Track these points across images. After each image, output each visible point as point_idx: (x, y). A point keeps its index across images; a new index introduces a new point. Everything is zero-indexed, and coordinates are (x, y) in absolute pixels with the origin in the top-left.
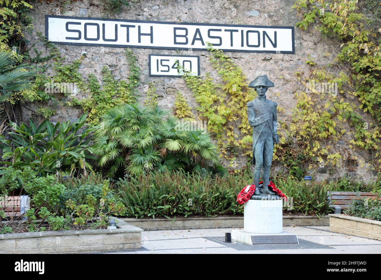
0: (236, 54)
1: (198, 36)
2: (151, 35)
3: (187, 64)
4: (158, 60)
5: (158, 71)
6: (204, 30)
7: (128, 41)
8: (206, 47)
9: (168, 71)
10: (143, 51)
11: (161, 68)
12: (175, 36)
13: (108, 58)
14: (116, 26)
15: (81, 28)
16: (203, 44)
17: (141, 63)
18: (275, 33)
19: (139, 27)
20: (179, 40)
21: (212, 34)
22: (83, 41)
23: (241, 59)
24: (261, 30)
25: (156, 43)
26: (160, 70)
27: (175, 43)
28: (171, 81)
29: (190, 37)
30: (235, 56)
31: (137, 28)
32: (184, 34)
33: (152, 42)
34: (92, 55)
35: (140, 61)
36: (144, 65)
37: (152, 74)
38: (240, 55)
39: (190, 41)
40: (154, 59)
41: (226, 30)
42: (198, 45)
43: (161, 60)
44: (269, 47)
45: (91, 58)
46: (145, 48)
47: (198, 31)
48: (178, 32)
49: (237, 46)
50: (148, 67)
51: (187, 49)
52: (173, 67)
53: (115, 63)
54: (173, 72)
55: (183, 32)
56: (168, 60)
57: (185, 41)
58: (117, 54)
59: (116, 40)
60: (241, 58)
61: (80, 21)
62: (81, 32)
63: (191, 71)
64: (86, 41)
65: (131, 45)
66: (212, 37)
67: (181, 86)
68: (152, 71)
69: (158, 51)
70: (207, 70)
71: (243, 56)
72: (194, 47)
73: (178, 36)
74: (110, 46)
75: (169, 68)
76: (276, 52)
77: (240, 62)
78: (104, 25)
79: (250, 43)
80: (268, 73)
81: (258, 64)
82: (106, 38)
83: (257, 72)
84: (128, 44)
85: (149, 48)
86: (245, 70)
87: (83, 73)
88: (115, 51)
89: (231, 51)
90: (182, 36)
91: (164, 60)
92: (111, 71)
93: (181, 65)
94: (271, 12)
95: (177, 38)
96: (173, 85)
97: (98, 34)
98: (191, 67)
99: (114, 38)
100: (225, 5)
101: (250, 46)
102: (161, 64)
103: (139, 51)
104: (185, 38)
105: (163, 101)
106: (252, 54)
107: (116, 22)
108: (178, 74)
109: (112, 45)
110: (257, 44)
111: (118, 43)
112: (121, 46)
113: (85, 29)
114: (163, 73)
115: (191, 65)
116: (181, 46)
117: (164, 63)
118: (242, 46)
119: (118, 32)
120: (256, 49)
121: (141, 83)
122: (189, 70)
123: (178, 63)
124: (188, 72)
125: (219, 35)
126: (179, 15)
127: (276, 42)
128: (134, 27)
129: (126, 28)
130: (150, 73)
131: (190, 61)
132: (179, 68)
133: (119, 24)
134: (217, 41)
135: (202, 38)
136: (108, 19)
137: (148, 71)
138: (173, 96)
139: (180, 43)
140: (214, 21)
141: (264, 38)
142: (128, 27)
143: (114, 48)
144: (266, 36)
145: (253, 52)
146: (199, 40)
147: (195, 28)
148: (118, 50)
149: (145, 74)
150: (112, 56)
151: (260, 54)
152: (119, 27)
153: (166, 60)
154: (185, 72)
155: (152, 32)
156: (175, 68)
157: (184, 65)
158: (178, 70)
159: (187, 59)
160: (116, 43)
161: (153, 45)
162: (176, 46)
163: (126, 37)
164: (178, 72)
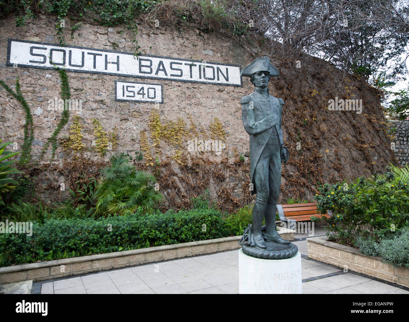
0: (195, 84)
1: (161, 68)
2: (118, 63)
3: (152, 91)
4: (123, 86)
5: (124, 96)
6: (167, 62)
7: (95, 67)
8: (169, 77)
9: (134, 96)
10: (110, 78)
11: (127, 93)
12: (141, 66)
13: (73, 82)
14: (83, 53)
15: (47, 53)
16: (166, 75)
17: (107, 88)
18: (227, 69)
19: (106, 56)
20: (143, 69)
21: (174, 66)
22: (48, 64)
24: (215, 66)
25: (123, 71)
26: (125, 95)
27: (140, 72)
28: (136, 105)
29: (155, 68)
30: (194, 86)
31: (104, 57)
32: (149, 64)
33: (118, 70)
34: (57, 79)
35: (106, 86)
36: (110, 90)
37: (118, 98)
38: (199, 86)
39: (154, 71)
40: (120, 85)
41: (185, 64)
42: (161, 75)
43: (127, 87)
44: (222, 80)
45: (55, 81)
46: (111, 75)
47: (161, 63)
48: (143, 63)
49: (196, 78)
50: (113, 92)
51: (152, 78)
52: (139, 93)
53: (80, 87)
54: (138, 98)
55: (148, 63)
56: (134, 87)
57: (149, 71)
58: (83, 78)
59: (83, 65)
60: (199, 88)
61: (46, 46)
62: (46, 57)
63: (155, 97)
64: (51, 65)
65: (97, 71)
66: (174, 69)
67: (146, 111)
68: (118, 95)
69: (124, 78)
70: (169, 97)
71: (201, 87)
72: (158, 77)
73: (143, 66)
74: (76, 71)
75: (134, 94)
76: (228, 85)
77: (198, 91)
78: (70, 51)
79: (207, 76)
80: (222, 101)
81: (214, 94)
82: (72, 63)
83: (213, 100)
84: (95, 70)
85: (115, 75)
86: (203, 99)
87: (46, 95)
88: (81, 76)
89: (191, 82)
90: (146, 66)
91: (130, 87)
92: (77, 94)
93: (146, 92)
94: (223, 53)
95: (142, 68)
96: (138, 109)
97: (64, 59)
98: (155, 94)
99: (81, 64)
100: (185, 44)
101: (206, 79)
102: (127, 90)
103: (105, 77)
104: (149, 68)
105: (129, 123)
106: (208, 85)
107: (83, 50)
108: (143, 100)
109: (78, 70)
110: (212, 77)
111: (85, 68)
112: (87, 72)
113: (51, 54)
114: (128, 98)
115: (155, 92)
116: (146, 75)
117: (129, 89)
118: (200, 78)
119: (85, 58)
120: (212, 81)
121: (107, 106)
122: (153, 97)
123: (143, 90)
124: (152, 98)
125: (180, 68)
126: (144, 48)
127: (228, 76)
128: (101, 55)
129: (93, 56)
130: (116, 97)
131: (154, 89)
132: (143, 94)
133: (86, 51)
134: (179, 73)
135: (165, 69)
136: (75, 47)
137: (114, 95)
138: (138, 119)
139: (145, 73)
140: (175, 56)
141: (218, 73)
142: (95, 55)
143: (80, 73)
144: (219, 72)
145: (209, 83)
146: (162, 70)
147: (158, 60)
148: (84, 75)
149: (111, 98)
150: (78, 80)
151: (215, 86)
152: (86, 54)
153: (132, 87)
154: (150, 98)
155: (118, 61)
156: (141, 94)
157: (148, 92)
158: (143, 96)
159: (151, 86)
160: (82, 69)
161: (119, 72)
162: (141, 75)
163: (93, 64)
164: (143, 98)
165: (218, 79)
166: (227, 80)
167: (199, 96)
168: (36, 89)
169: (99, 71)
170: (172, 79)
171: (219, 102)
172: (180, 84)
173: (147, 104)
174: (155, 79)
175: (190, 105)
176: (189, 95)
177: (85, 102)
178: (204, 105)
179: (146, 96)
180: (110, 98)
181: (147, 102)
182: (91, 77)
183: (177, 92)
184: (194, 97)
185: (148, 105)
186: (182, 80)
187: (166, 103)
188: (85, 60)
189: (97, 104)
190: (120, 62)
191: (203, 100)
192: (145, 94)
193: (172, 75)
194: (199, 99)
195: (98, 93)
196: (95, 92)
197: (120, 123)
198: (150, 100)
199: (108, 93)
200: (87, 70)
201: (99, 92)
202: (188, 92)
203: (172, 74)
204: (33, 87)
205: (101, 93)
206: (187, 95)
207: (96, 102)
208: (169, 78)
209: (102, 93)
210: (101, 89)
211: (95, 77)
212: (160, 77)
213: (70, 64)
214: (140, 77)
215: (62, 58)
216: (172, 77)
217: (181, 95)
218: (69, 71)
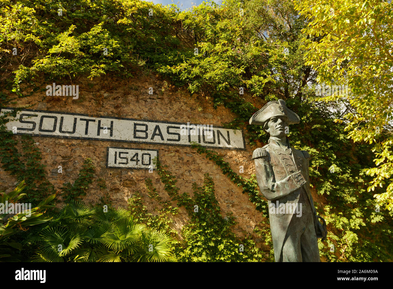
0: (194, 149)
2: (111, 128)
3: (146, 158)
4: (116, 152)
5: (115, 163)
6: (163, 127)
7: (86, 133)
8: (165, 141)
9: (127, 163)
10: (102, 144)
12: (135, 131)
13: (62, 149)
14: (76, 119)
15: (37, 120)
16: (163, 139)
17: (98, 155)
18: (228, 132)
19: (99, 122)
20: (138, 134)
21: (171, 130)
22: (36, 131)
24: (215, 130)
25: (117, 136)
26: (118, 161)
27: (135, 137)
28: (129, 173)
29: (150, 132)
30: (192, 151)
31: (97, 123)
32: (145, 129)
33: (111, 135)
35: (97, 153)
36: (101, 157)
37: (109, 165)
39: (150, 136)
40: (112, 151)
42: (157, 139)
43: (120, 153)
44: (224, 144)
46: (103, 140)
47: (157, 127)
48: (138, 128)
50: (105, 159)
51: (146, 143)
52: (132, 160)
53: (69, 154)
54: (131, 164)
55: (143, 128)
56: (127, 153)
57: (145, 136)
58: (72, 145)
59: (74, 131)
61: (37, 113)
62: (35, 124)
63: (150, 164)
64: (40, 132)
65: (89, 137)
66: (171, 133)
67: (139, 179)
68: (109, 163)
69: (117, 143)
72: (153, 142)
73: (138, 131)
74: (66, 138)
75: (127, 161)
76: (230, 149)
77: (197, 156)
78: (62, 118)
79: (206, 140)
82: (63, 130)
83: (214, 166)
84: (86, 136)
85: (108, 140)
86: (203, 163)
88: (71, 143)
89: (189, 146)
90: (142, 131)
91: (123, 153)
93: (140, 158)
94: (223, 115)
96: (131, 177)
97: (55, 126)
98: (150, 160)
100: (182, 108)
101: (206, 142)
102: (120, 157)
103: (97, 143)
104: (144, 133)
105: (119, 194)
107: (76, 116)
108: (136, 167)
109: (68, 137)
110: (212, 141)
111: (76, 135)
112: (78, 138)
113: (42, 121)
114: (121, 166)
115: (150, 158)
116: (141, 140)
117: (122, 155)
118: (200, 142)
119: (77, 124)
120: (212, 145)
121: (96, 175)
122: (148, 163)
123: (137, 156)
124: (147, 165)
125: (177, 132)
126: (140, 113)
127: (229, 140)
128: (94, 121)
129: (85, 122)
130: (107, 165)
131: (150, 155)
132: (137, 161)
133: (79, 117)
134: (176, 137)
135: (161, 134)
136: (68, 113)
137: (105, 162)
138: (130, 189)
139: (140, 138)
140: (172, 119)
141: (218, 137)
142: (88, 121)
143: (71, 140)
144: (220, 135)
145: (209, 147)
146: (158, 135)
147: (155, 124)
148: (74, 142)
149: (102, 166)
150: (68, 147)
152: (78, 120)
153: (125, 153)
154: (144, 165)
155: (112, 126)
156: (134, 160)
157: (143, 158)
158: (137, 162)
159: (146, 152)
160: (73, 135)
161: (112, 138)
162: (136, 140)
163: (85, 130)
164: (137, 164)
165: (219, 143)
166: (229, 143)
167: (198, 161)
169: (91, 136)
170: (169, 144)
172: (177, 148)
173: (141, 172)
174: (151, 143)
175: (189, 171)
176: (188, 161)
177: (73, 170)
178: (204, 170)
179: (140, 163)
180: (100, 166)
181: (141, 169)
182: (81, 143)
183: (174, 157)
184: (193, 162)
185: (143, 172)
186: (180, 145)
188: (77, 126)
190: (114, 127)
191: (203, 166)
192: (139, 161)
193: (168, 140)
194: (198, 164)
196: (85, 159)
197: (110, 193)
198: (143, 167)
199: (98, 160)
200: (78, 136)
202: (187, 158)
203: (169, 138)
206: (185, 161)
208: (166, 143)
210: (91, 156)
211: (86, 143)
212: (155, 142)
213: (60, 130)
214: (135, 142)
215: (53, 125)
216: (169, 142)
217: (178, 161)
218: (58, 137)
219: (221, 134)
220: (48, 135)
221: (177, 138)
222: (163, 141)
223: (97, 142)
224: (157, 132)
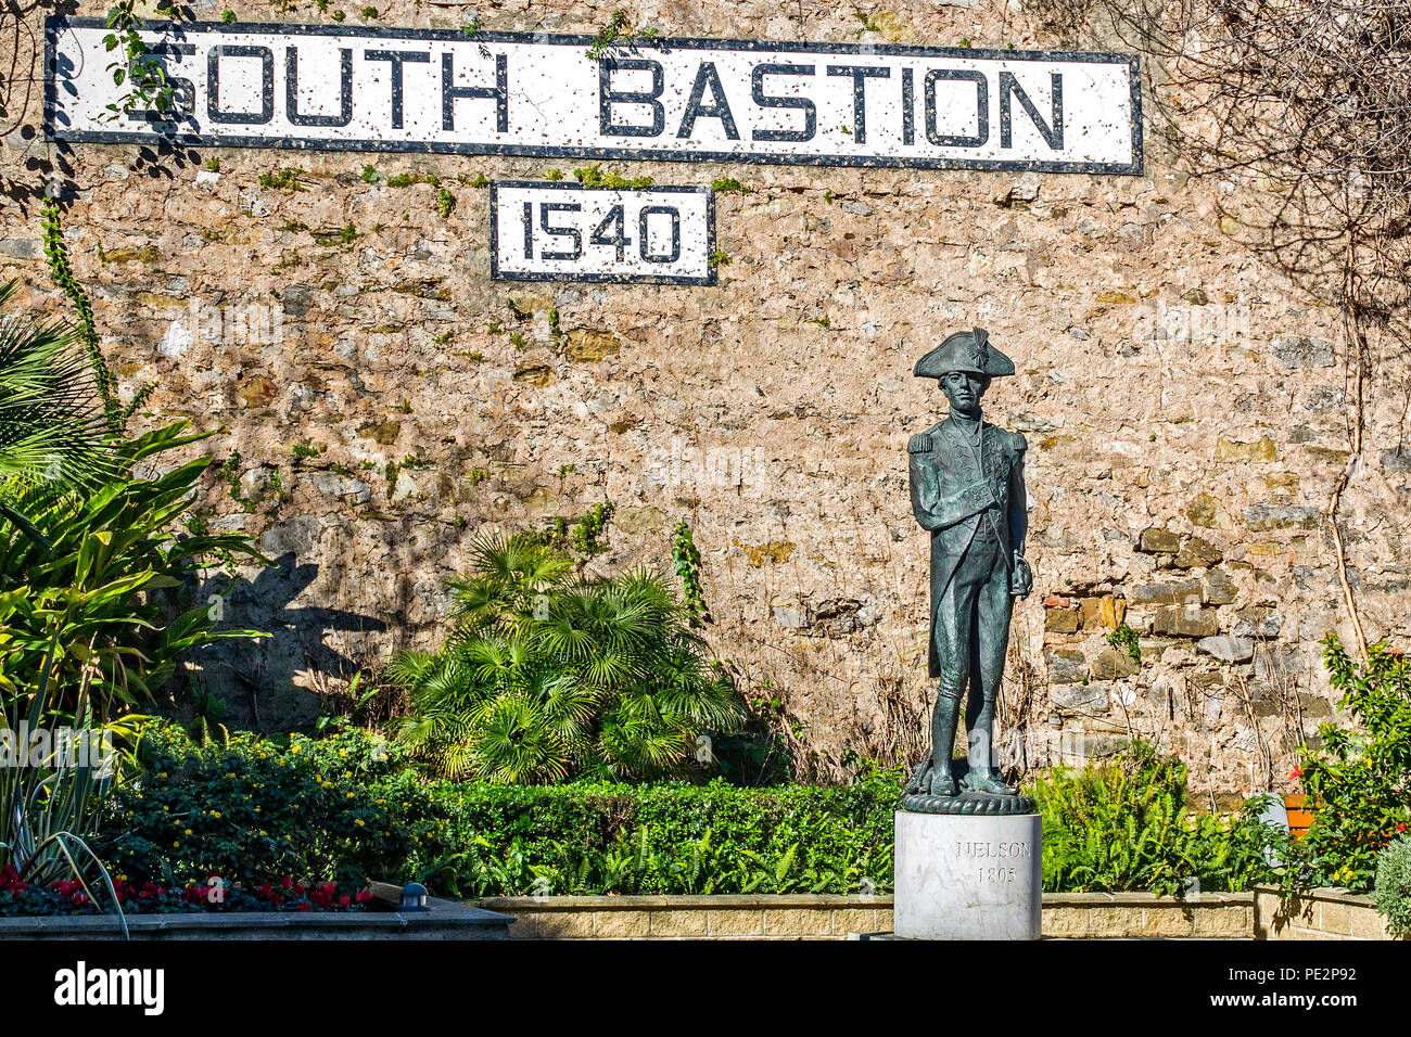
0: (881, 174)
2: (499, 94)
3: (660, 225)
4: (528, 206)
5: (529, 255)
6: (736, 69)
7: (398, 121)
8: (746, 145)
9: (577, 255)
10: (465, 168)
11: (543, 241)
12: (607, 98)
13: (308, 200)
14: (346, 53)
15: (196, 71)
16: (733, 134)
17: (453, 222)
18: (1057, 78)
19: (447, 60)
20: (625, 113)
21: (774, 85)
22: (200, 124)
23: (901, 200)
24: (992, 69)
25: (526, 130)
26: (537, 249)
27: (607, 129)
28: (588, 299)
29: (674, 103)
30: (872, 187)
31: (437, 68)
32: (649, 88)
33: (503, 125)
34: (241, 188)
36: (471, 229)
37: (503, 267)
38: (899, 182)
39: (674, 121)
40: (511, 201)
41: (832, 71)
42: (708, 135)
44: (1028, 144)
45: (234, 201)
46: (469, 151)
47: (707, 73)
48: (620, 81)
49: (883, 139)
50: (484, 239)
51: (660, 157)
52: (599, 240)
53: (338, 221)
54: (596, 260)
55: (643, 82)
56: (577, 208)
57: (649, 122)
58: (347, 179)
59: (346, 115)
60: (900, 193)
61: (190, 38)
62: (192, 88)
63: (676, 255)
64: (215, 126)
65: (409, 139)
66: (773, 102)
67: (632, 323)
68: (502, 256)
69: (529, 163)
70: (747, 250)
71: (912, 187)
72: (690, 148)
73: (619, 98)
74: (317, 147)
75: (578, 244)
76: (1057, 169)
77: (896, 212)
78: (292, 52)
79: (943, 128)
80: (1021, 261)
81: (979, 222)
82: (303, 109)
83: (974, 257)
84: (398, 136)
85: (491, 150)
86: (921, 248)
87: (199, 267)
88: (342, 170)
89: (857, 162)
90: (636, 98)
91: (556, 207)
92: (323, 258)
93: (631, 230)
95: (616, 107)
96: (596, 316)
97: (268, 92)
98: (676, 238)
99: (335, 110)
101: (941, 141)
102: (545, 227)
103: (444, 163)
104: (649, 108)
105: (552, 390)
106: (950, 176)
107: (346, 42)
108: (619, 269)
109: (326, 141)
110: (973, 132)
111: (355, 131)
112: (367, 147)
113: (213, 73)
114: (550, 267)
115: (676, 226)
116: (635, 143)
117: (555, 219)
118: (908, 139)
119: (355, 81)
120: (970, 154)
121: (455, 309)
122: (668, 252)
123: (620, 220)
124: (664, 259)
125: (803, 94)
127: (1058, 123)
128: (424, 57)
129: (388, 65)
130: (494, 265)
131: (674, 212)
132: (621, 241)
133: (359, 46)
134: (796, 120)
135: (725, 105)
136: (312, 30)
137: (485, 253)
138: (596, 368)
139: (628, 131)
140: (781, 28)
141: (1005, 108)
142: (398, 62)
143: (337, 156)
144: (1013, 96)
145: (952, 165)
146: (713, 113)
147: (694, 59)
148: (355, 164)
149: (473, 270)
150: (329, 190)
151: (986, 179)
152: (358, 60)
153: (568, 207)
154: (651, 259)
155: (502, 80)
156: (607, 241)
157: (644, 230)
158: (620, 248)
159: (658, 199)
160: (343, 133)
161: (507, 139)
162: (611, 142)
163: (389, 107)
164: (620, 259)
165: (1006, 141)
166: (1055, 139)
167: (898, 235)
168: (160, 242)
169: (417, 135)
170: (762, 156)
171: (1006, 262)
172: (800, 176)
173: (637, 292)
174: (678, 158)
175: (854, 285)
176: (848, 236)
177: (361, 290)
178: (923, 284)
179: (633, 250)
180: (466, 270)
181: (637, 279)
182: (381, 168)
183: (785, 221)
184: (874, 243)
185: (645, 295)
186: (813, 157)
187: (729, 280)
188: (355, 88)
189: (410, 298)
190: (512, 86)
191: (921, 260)
192: (627, 242)
193: (760, 135)
194: (898, 251)
195: (413, 248)
196: (403, 242)
197: (515, 387)
198: (648, 269)
199: (457, 244)
200: (365, 135)
201: (416, 243)
202: (842, 221)
203: (761, 127)
204: (148, 233)
205: (426, 245)
206: (838, 235)
207: (406, 289)
208: (747, 150)
209: (432, 248)
210: (427, 227)
211: (401, 166)
212: (700, 148)
213: (293, 116)
214: (608, 155)
215: (259, 88)
216: (762, 147)
217: (803, 237)
218: (287, 145)
219: (1018, 91)
220: (246, 139)
221: (801, 127)
222: (735, 142)
223: (446, 159)
224: (708, 99)
